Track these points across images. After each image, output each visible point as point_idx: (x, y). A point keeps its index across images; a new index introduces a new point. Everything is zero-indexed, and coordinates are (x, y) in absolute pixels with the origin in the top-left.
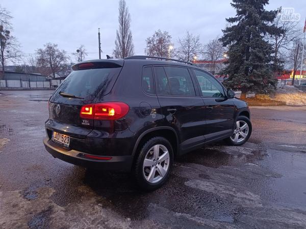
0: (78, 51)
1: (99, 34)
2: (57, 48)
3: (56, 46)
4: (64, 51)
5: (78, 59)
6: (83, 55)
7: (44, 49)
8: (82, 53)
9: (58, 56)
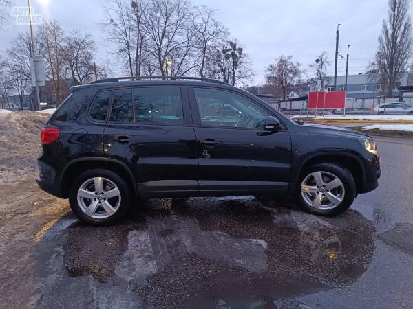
0: (317, 61)
1: (338, 33)
2: (292, 60)
3: (289, 58)
4: (298, 64)
5: (316, 72)
6: (323, 66)
7: (276, 63)
8: (322, 63)
9: (291, 71)
